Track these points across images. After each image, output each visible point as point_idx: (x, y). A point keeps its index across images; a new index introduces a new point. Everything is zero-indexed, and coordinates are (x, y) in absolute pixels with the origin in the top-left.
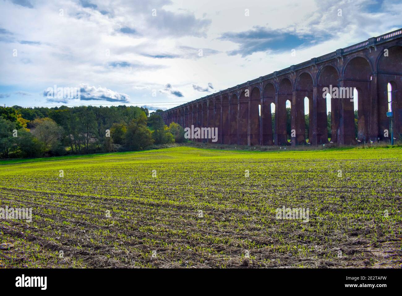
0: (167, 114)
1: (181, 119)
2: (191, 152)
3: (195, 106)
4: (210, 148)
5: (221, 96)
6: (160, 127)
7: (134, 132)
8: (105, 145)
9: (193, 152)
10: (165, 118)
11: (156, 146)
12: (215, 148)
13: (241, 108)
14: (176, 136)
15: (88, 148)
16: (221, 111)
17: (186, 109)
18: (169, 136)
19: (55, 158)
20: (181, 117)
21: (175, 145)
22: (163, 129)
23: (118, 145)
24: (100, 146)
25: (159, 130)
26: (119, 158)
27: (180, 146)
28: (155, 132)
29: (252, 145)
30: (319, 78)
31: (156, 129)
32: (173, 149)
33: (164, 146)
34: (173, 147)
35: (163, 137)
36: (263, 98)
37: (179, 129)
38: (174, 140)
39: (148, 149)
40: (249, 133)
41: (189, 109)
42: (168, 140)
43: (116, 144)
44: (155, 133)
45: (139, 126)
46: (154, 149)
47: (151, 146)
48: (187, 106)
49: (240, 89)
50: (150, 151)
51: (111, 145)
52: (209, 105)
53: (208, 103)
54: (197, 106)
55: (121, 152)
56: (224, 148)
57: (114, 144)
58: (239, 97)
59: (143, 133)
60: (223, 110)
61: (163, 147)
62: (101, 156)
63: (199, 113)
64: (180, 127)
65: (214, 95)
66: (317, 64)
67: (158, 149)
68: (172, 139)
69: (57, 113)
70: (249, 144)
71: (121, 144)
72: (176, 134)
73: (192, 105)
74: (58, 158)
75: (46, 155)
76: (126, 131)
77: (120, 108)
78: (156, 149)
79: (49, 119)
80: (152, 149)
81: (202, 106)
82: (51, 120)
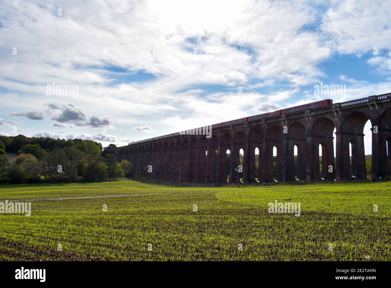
0: (119, 151)
1: (132, 156)
2: (136, 185)
3: (143, 147)
4: (150, 182)
5: (163, 143)
6: (113, 164)
7: (93, 167)
8: (71, 176)
9: (138, 185)
10: (117, 153)
11: (110, 179)
12: (154, 182)
13: (177, 153)
14: (126, 172)
15: (58, 178)
16: (163, 154)
17: (135, 149)
18: (120, 172)
19: (34, 184)
20: (131, 155)
21: (124, 178)
22: (115, 166)
23: (81, 177)
24: (67, 177)
25: (113, 166)
27: (129, 180)
29: (182, 181)
30: (222, 140)
31: (110, 165)
32: (122, 182)
33: (115, 179)
34: (122, 180)
35: (115, 172)
36: (190, 148)
37: (129, 165)
38: (123, 174)
39: (103, 181)
40: (180, 173)
41: (138, 149)
42: (119, 174)
43: (79, 176)
44: (109, 169)
45: (97, 163)
46: (108, 181)
48: (137, 146)
49: (176, 139)
50: (105, 183)
51: (76, 176)
53: (153, 146)
54: (145, 147)
56: (160, 183)
58: (175, 145)
59: (100, 169)
60: (164, 153)
63: (146, 153)
66: (221, 131)
67: (111, 181)
68: (122, 174)
69: (29, 147)
70: (180, 181)
72: (126, 169)
73: (141, 146)
75: (27, 181)
76: (86, 166)
77: (77, 142)
78: (109, 181)
79: (31, 155)
80: (106, 181)
81: (149, 148)
82: (33, 156)
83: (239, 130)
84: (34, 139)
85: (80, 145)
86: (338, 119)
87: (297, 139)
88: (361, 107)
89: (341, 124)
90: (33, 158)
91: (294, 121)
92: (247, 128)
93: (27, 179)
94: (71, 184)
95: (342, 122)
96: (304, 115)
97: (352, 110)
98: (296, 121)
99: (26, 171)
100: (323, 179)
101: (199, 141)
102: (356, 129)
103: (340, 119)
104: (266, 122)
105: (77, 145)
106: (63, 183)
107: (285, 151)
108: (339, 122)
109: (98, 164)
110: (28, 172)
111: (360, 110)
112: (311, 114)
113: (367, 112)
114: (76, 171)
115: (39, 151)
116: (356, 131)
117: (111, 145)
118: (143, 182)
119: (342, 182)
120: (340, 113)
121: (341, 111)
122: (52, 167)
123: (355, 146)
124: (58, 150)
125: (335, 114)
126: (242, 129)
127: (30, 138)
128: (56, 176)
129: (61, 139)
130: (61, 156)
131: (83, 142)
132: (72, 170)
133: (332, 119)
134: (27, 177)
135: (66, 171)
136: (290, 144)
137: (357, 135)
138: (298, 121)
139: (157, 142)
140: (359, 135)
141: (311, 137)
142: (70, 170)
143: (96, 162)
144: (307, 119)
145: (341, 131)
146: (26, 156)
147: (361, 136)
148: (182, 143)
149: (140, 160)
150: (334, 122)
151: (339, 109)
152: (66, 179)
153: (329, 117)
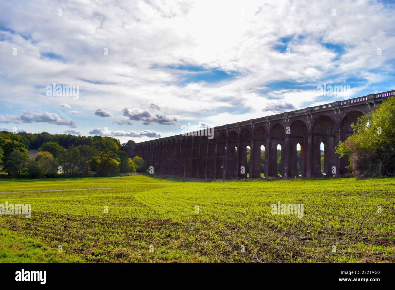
1: (145, 153)
3: (155, 144)
5: (172, 140)
6: (125, 160)
7: (106, 163)
8: (84, 172)
11: (121, 174)
13: (182, 150)
14: (137, 167)
15: (72, 173)
16: (171, 151)
18: (132, 167)
19: (51, 179)
20: (145, 151)
21: (135, 173)
22: (127, 162)
23: (94, 172)
24: (81, 172)
25: (125, 162)
26: (94, 181)
27: (139, 175)
28: (121, 164)
29: (186, 176)
31: (122, 161)
32: (132, 177)
33: (127, 174)
34: (133, 175)
35: (127, 167)
37: (141, 161)
38: (135, 170)
39: (115, 176)
42: (131, 170)
43: (92, 172)
46: (119, 176)
47: (117, 174)
50: (115, 178)
51: (89, 172)
52: (164, 145)
54: (156, 144)
55: (95, 177)
56: (166, 178)
57: (90, 171)
58: (181, 142)
59: (112, 165)
61: (125, 175)
62: (82, 179)
64: (142, 160)
65: (167, 139)
69: (48, 145)
70: (184, 176)
71: (95, 172)
72: (138, 164)
74: (53, 179)
75: (45, 176)
76: (99, 162)
77: (96, 138)
78: (121, 176)
79: (48, 152)
80: (117, 176)
81: (160, 145)
82: (50, 153)
83: (233, 130)
84: (56, 136)
85: (99, 142)
86: (310, 122)
87: (281, 139)
88: (327, 111)
89: (312, 126)
90: (50, 155)
91: (276, 123)
92: (239, 128)
93: (45, 174)
94: (84, 179)
95: (313, 125)
96: (283, 118)
97: (321, 113)
98: (278, 123)
99: (43, 167)
100: (301, 176)
101: (200, 139)
102: (327, 131)
103: (311, 122)
104: (254, 123)
105: (96, 141)
106: (77, 178)
107: (268, 150)
108: (311, 125)
109: (110, 160)
110: (46, 167)
111: (327, 114)
112: (289, 117)
113: (332, 117)
114: (89, 167)
115: (58, 148)
116: (328, 132)
117: (130, 141)
118: (152, 177)
119: (312, 179)
120: (311, 117)
121: (313, 114)
122: (67, 163)
123: (327, 147)
124: (73, 148)
125: (308, 117)
126: (235, 129)
127: (53, 135)
128: (71, 171)
129: (82, 136)
130: (75, 154)
131: (102, 139)
132: (85, 166)
133: (305, 122)
134: (44, 173)
135: (80, 167)
136: (273, 143)
137: (329, 136)
138: (279, 123)
139: (166, 139)
140: (330, 136)
141: (289, 137)
142: (84, 166)
143: (108, 158)
144: (286, 121)
145: (312, 132)
146: (44, 153)
147: (333, 137)
148: (187, 140)
149: (153, 156)
150: (306, 124)
151: (310, 113)
152: (80, 174)
153: (303, 120)
